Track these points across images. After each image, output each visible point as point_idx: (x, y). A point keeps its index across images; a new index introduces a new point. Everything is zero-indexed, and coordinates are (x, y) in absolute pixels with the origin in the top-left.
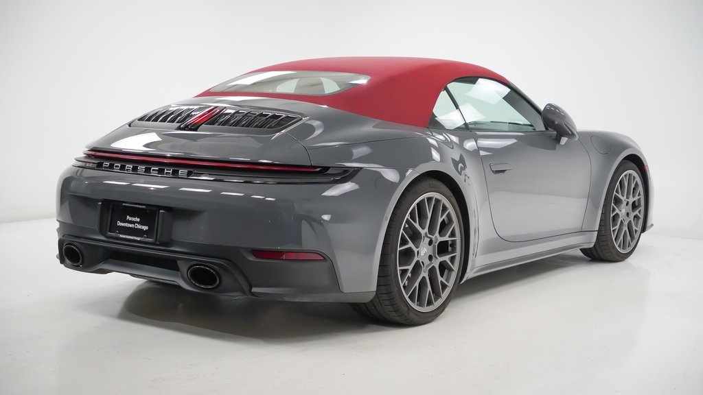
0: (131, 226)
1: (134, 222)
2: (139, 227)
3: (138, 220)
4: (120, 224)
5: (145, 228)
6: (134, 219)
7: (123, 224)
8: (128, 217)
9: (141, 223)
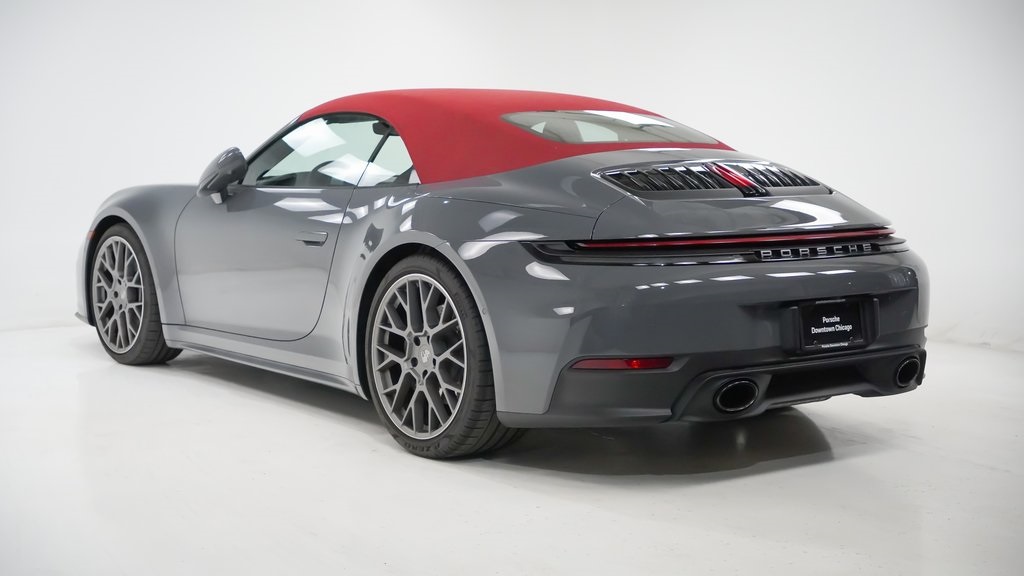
0: (830, 329)
1: (833, 324)
2: (841, 328)
3: (838, 319)
4: (815, 331)
5: (848, 328)
6: (832, 320)
7: (819, 330)
8: (825, 319)
9: (841, 323)
